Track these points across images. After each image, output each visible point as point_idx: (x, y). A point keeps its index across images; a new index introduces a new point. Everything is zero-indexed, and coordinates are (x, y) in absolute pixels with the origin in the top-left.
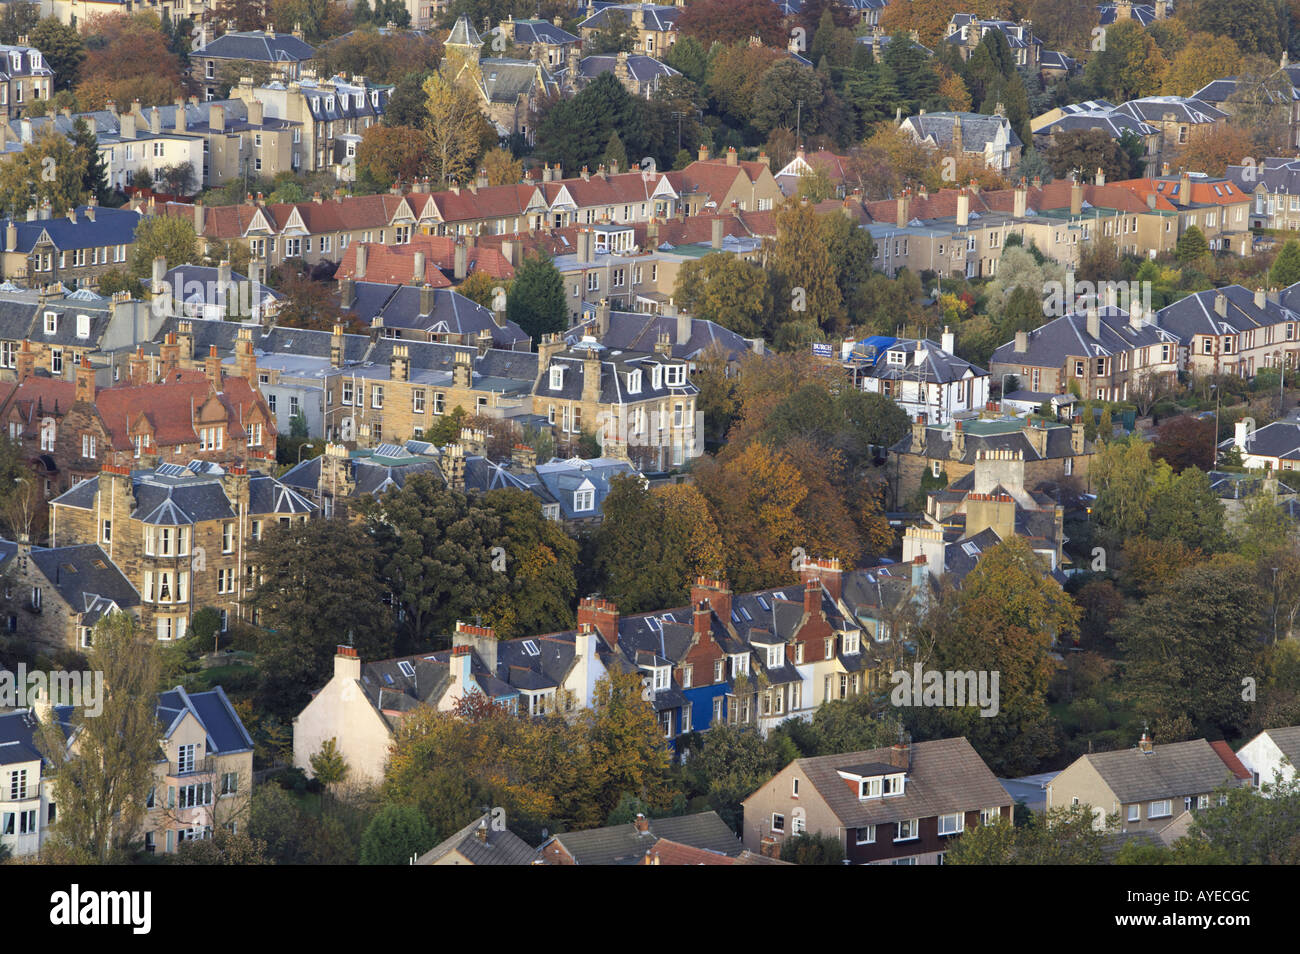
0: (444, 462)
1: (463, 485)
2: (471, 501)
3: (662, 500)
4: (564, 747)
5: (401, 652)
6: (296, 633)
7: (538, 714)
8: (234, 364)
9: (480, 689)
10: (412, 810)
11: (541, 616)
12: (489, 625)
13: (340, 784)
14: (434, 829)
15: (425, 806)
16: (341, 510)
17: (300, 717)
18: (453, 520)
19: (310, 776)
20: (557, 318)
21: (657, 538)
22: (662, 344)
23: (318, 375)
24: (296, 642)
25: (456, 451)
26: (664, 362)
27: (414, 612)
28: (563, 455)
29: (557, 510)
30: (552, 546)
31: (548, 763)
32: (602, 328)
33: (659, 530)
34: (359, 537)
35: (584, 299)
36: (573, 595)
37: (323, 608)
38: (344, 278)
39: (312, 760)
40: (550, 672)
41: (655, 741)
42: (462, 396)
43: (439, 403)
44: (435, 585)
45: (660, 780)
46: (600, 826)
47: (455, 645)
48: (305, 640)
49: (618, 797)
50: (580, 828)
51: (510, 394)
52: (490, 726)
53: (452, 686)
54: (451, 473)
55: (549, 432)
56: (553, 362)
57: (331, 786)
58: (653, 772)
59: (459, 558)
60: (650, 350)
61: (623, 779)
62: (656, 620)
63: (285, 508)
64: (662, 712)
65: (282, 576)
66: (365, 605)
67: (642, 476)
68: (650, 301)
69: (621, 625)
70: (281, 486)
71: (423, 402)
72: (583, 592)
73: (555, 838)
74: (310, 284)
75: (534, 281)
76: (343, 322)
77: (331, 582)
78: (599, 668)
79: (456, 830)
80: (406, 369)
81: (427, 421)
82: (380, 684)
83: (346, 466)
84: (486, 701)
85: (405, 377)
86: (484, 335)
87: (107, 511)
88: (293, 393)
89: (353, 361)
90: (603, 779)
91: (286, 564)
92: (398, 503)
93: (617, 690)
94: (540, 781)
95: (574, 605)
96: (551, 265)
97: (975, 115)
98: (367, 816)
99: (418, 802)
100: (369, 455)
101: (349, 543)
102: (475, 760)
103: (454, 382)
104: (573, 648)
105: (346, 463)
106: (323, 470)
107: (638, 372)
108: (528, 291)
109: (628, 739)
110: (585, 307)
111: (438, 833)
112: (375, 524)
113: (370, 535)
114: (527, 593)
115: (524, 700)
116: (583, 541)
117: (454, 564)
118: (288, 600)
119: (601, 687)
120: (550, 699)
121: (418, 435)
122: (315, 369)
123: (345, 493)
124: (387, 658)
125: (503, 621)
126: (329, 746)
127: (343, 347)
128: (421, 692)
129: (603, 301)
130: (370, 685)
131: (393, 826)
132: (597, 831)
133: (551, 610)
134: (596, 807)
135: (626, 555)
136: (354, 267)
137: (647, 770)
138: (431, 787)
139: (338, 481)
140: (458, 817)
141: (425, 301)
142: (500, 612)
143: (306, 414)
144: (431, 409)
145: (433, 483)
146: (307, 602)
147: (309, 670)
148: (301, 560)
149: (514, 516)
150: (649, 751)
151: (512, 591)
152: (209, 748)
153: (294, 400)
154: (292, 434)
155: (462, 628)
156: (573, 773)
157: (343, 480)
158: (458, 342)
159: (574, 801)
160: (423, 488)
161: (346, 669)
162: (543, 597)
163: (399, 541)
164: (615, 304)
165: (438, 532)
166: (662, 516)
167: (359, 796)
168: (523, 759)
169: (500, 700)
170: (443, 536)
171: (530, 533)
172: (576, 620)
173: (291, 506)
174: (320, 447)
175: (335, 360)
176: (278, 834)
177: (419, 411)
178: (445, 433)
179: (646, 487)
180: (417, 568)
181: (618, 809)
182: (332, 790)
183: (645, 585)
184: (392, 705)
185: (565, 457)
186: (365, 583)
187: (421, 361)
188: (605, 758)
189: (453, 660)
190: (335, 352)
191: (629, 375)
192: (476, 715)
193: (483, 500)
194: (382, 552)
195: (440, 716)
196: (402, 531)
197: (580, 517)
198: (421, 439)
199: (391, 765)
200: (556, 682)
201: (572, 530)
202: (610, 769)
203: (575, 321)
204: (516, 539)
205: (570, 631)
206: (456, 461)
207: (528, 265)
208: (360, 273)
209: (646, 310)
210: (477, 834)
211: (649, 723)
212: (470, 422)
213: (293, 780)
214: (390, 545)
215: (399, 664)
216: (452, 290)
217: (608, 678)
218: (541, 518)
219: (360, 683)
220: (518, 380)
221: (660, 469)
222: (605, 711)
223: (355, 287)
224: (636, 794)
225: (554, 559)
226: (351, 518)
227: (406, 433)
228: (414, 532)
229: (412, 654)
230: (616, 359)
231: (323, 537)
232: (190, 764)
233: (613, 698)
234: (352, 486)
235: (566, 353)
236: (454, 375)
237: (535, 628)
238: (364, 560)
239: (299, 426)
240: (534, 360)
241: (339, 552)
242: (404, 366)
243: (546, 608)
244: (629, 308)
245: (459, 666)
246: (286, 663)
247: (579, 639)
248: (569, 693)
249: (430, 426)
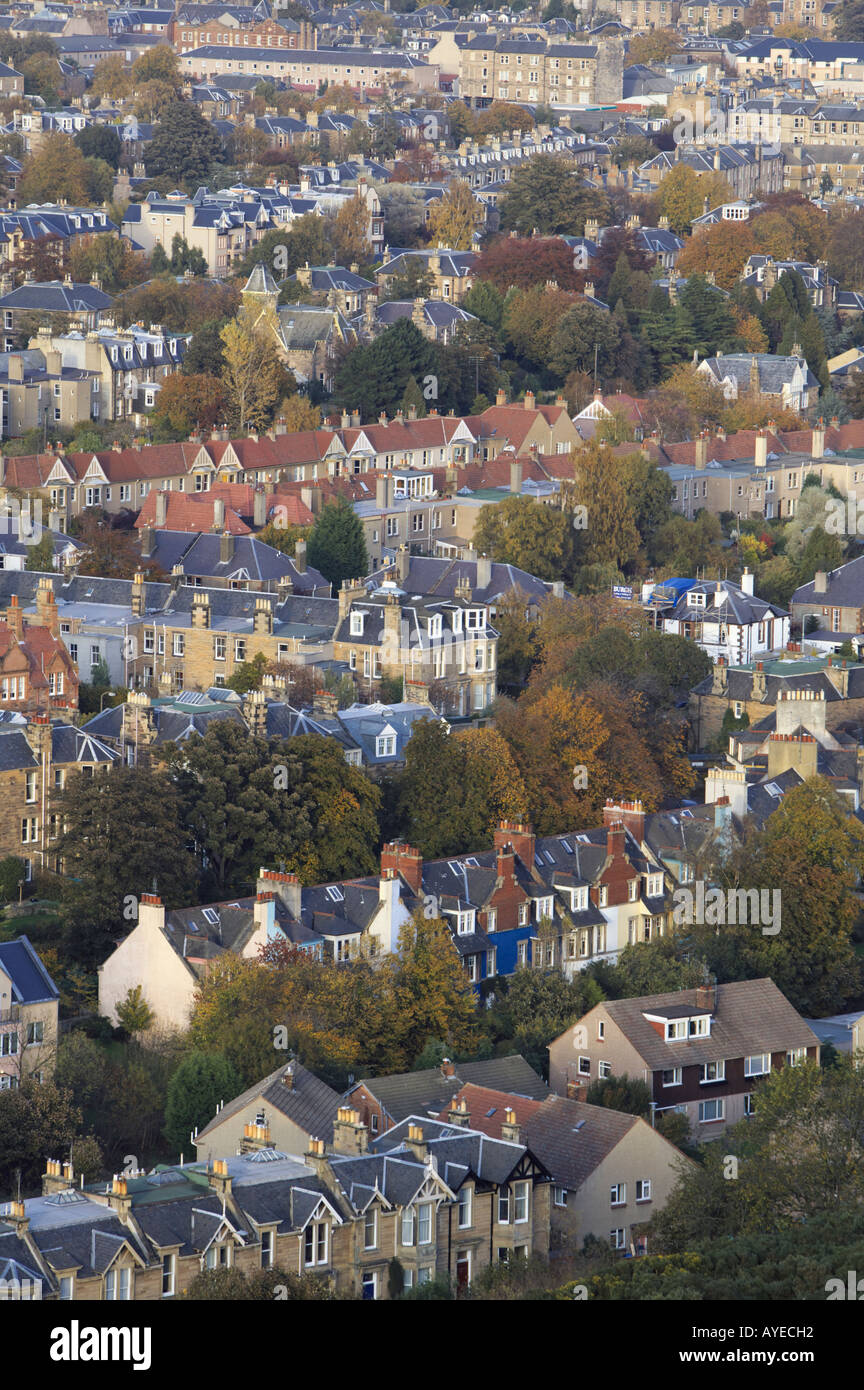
0: (246, 709)
1: (265, 731)
2: (273, 747)
3: (464, 745)
4: (368, 993)
5: (206, 898)
6: (101, 882)
7: (343, 960)
8: (35, 613)
9: (284, 935)
10: (218, 1056)
11: (344, 862)
12: (292, 871)
13: (145, 1032)
14: (240, 1076)
15: (231, 1054)
16: (143, 758)
17: (105, 965)
18: (255, 767)
19: (115, 1025)
20: (357, 565)
21: (460, 783)
22: (462, 589)
23: (119, 623)
24: (100, 891)
25: (258, 698)
26: (464, 606)
27: (218, 859)
28: (364, 700)
29: (360, 756)
30: (354, 791)
31: (353, 1009)
32: (401, 575)
33: (461, 775)
34: (163, 785)
35: (383, 544)
36: (376, 840)
37: (127, 857)
38: (144, 527)
39: (118, 1009)
40: (354, 919)
41: (460, 985)
42: (263, 643)
43: (240, 650)
44: (239, 832)
45: (465, 1025)
46: (407, 1071)
47: (259, 891)
48: (110, 888)
49: (424, 1042)
50: (386, 1074)
51: (311, 640)
52: (294, 973)
53: (257, 933)
54: (252, 720)
55: (350, 678)
56: (354, 607)
57: (137, 1035)
58: (459, 1017)
59: (261, 805)
60: (450, 595)
61: (428, 1024)
62: (459, 864)
63: (87, 757)
64: (466, 956)
65: (85, 824)
66: (168, 853)
67: (443, 720)
68: (450, 546)
69: (425, 870)
70: (84, 734)
71: (224, 649)
72: (388, 833)
73: (361, 1083)
74: (110, 533)
75: (333, 526)
76: (143, 570)
77: (134, 830)
78: (402, 913)
79: (262, 1076)
80: (207, 617)
81: (227, 673)
82: (185, 932)
83: (148, 714)
84: (290, 947)
85: (206, 625)
86: (285, 582)
88: (95, 642)
89: (154, 610)
90: (409, 1025)
91: (89, 813)
92: (200, 750)
93: (421, 935)
94: (345, 1028)
95: (377, 850)
96: (350, 511)
97: (772, 356)
98: (173, 1065)
99: (224, 1049)
100: (171, 703)
101: (152, 791)
102: (280, 1007)
103: (255, 629)
104: (377, 894)
105: (148, 711)
106: (125, 719)
107: (439, 617)
108: (327, 537)
109: (433, 984)
110: (384, 553)
111: (244, 1081)
112: (177, 771)
113: (173, 782)
114: (330, 839)
115: (328, 946)
116: (385, 786)
117: (257, 810)
118: (91, 849)
119: (405, 932)
120: (354, 945)
121: (220, 683)
122: (118, 615)
123: (147, 741)
124: (192, 905)
125: (306, 867)
126: (135, 994)
127: (144, 595)
128: (225, 939)
129: (402, 547)
130: (175, 933)
131: (199, 1073)
132: (404, 1076)
133: (355, 855)
134: (402, 1052)
135: (429, 800)
136: (154, 515)
137: (452, 1015)
138: (236, 1035)
139: (140, 729)
140: (264, 1064)
141: (225, 549)
142: (303, 858)
143: (108, 663)
144: (232, 654)
145: (235, 730)
146: (111, 850)
147: (113, 918)
148: (104, 809)
149: (316, 762)
150: (454, 996)
151: (314, 837)
152: (14, 998)
153: (96, 649)
154: (94, 683)
155: (266, 875)
156: (378, 1019)
157: (145, 728)
158: (258, 589)
159: (380, 1046)
160: (226, 735)
161: (150, 917)
162: (347, 842)
163: (202, 788)
164: (414, 550)
165: (241, 779)
166: (465, 760)
167: (165, 1044)
168: (328, 1005)
169: (305, 946)
170: (246, 783)
171: (332, 779)
172: (379, 866)
173: (94, 755)
174: (122, 695)
175: (136, 608)
176: (84, 1083)
177: (220, 658)
178: (246, 680)
179: (448, 732)
180: (220, 815)
181: (424, 1054)
182: (138, 1038)
183: (449, 830)
184: (197, 952)
185: (367, 702)
186: (168, 830)
187: (221, 609)
188: (410, 1003)
189: (257, 907)
190: (136, 600)
191: (429, 620)
192: (280, 961)
193: (285, 746)
194: (185, 800)
195: (245, 963)
196: (205, 778)
197: (382, 763)
198: (223, 686)
199: (196, 1012)
200: (360, 928)
201: (374, 775)
202: (415, 1014)
203: (375, 566)
204: (319, 785)
205: (373, 875)
206: (258, 707)
207: (328, 511)
208: (160, 522)
209: (446, 555)
210: (283, 1081)
211: (453, 967)
212: (271, 668)
213: (98, 1029)
214: (193, 792)
215: (203, 911)
216: (252, 537)
217: (412, 923)
218: (344, 764)
219: (165, 931)
220: (321, 626)
221: (462, 713)
222: (410, 955)
223: (156, 536)
224: (442, 1039)
225: (357, 805)
226: (153, 766)
227: (208, 681)
228: (217, 779)
229: (216, 901)
230: (416, 604)
231: (126, 785)
233: (417, 941)
234: (155, 734)
235: (366, 599)
236: (255, 622)
237: (339, 874)
238: (168, 808)
239: (100, 675)
240: (335, 606)
241: (142, 799)
242: (205, 613)
243: (349, 853)
244: (429, 553)
245: (263, 912)
246: (91, 912)
247: (382, 884)
248: (373, 938)
249: (232, 673)
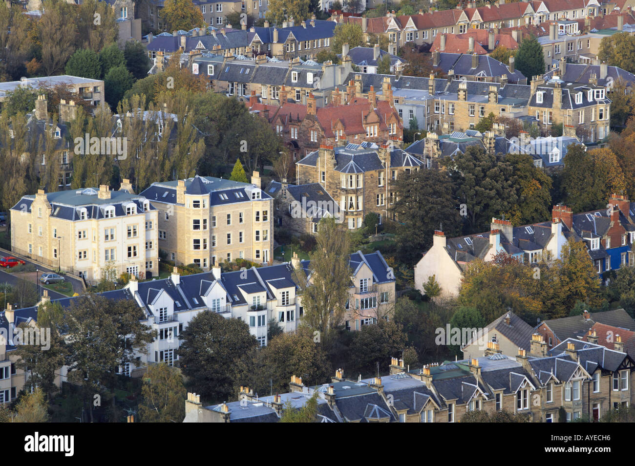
0: (485, 140)
1: (494, 151)
2: (498, 159)
3: (594, 156)
4: (547, 278)
5: (466, 233)
6: (414, 225)
7: (534, 262)
8: (382, 94)
9: (504, 250)
10: (473, 309)
11: (534, 215)
12: (508, 219)
13: (438, 297)
14: (484, 318)
15: (479, 307)
16: (435, 165)
17: (418, 265)
18: (489, 168)
19: (423, 293)
20: (540, 68)
21: (591, 175)
22: (593, 79)
23: (423, 99)
24: (414, 229)
25: (491, 135)
26: (594, 88)
27: (472, 214)
28: (543, 135)
29: (541, 163)
30: (539, 180)
31: (539, 286)
32: (562, 74)
33: (592, 171)
34: (444, 177)
35: (553, 58)
36: (550, 204)
37: (427, 212)
38: (434, 51)
39: (424, 286)
40: (539, 242)
41: (592, 274)
42: (493, 108)
43: (482, 111)
44: (482, 200)
45: (595, 294)
46: (566, 317)
47: (492, 229)
48: (419, 227)
49: (574, 302)
50: (556, 318)
51: (517, 106)
52: (509, 268)
53: (491, 249)
54: (488, 145)
55: (536, 124)
56: (538, 89)
57: (434, 299)
58: (592, 290)
59: (493, 187)
60: (587, 83)
61: (577, 294)
62: (591, 215)
63: (408, 164)
64: (595, 261)
65: (407, 197)
66: (447, 210)
67: (583, 144)
68: (586, 58)
69: (574, 218)
70: (406, 153)
71: (474, 111)
72: (555, 201)
73: (543, 322)
74: (418, 54)
75: (528, 49)
76: (434, 73)
77: (431, 200)
78: (563, 239)
79: (495, 319)
80: (465, 95)
81: (476, 122)
82: (456, 249)
83: (437, 143)
84: (508, 256)
85: (465, 99)
86: (504, 77)
87: (323, 167)
88: (411, 108)
89: (439, 92)
90: (567, 294)
91: (409, 191)
92: (463, 160)
93: (572, 250)
94: (535, 295)
95: (550, 209)
96: (536, 41)
98: (451, 313)
99: (476, 306)
100: (448, 137)
101: (439, 181)
102: (503, 285)
103: (489, 101)
104: (550, 230)
105: (437, 141)
106: (426, 145)
107: (581, 93)
108: (525, 54)
109: (579, 274)
110: (553, 62)
111: (486, 321)
112: (451, 171)
113: (449, 176)
114: (527, 203)
115: (526, 255)
116: (554, 177)
117: (491, 190)
118: (410, 209)
119: (565, 249)
120: (539, 255)
121: (472, 127)
122: (422, 96)
123: (436, 156)
124: (459, 236)
125: (515, 217)
126: (432, 279)
127: (434, 85)
128: (476, 252)
129: (562, 59)
130: (451, 249)
131: (464, 317)
132: (565, 319)
133: (539, 211)
134: (564, 307)
135: (576, 184)
136: (439, 46)
137: (588, 289)
138: (482, 298)
139: (433, 150)
140: (496, 313)
141: (474, 62)
142: (514, 213)
143: (417, 118)
144: (478, 113)
145: (480, 151)
146: (420, 209)
147: (421, 242)
148: (416, 189)
149: (520, 166)
150: (589, 280)
151: (519, 203)
152: (374, 281)
153: (411, 111)
154: (411, 128)
155: (495, 221)
156: (552, 291)
157: (436, 151)
158: (491, 81)
159: (552, 304)
160: (475, 153)
161: (439, 241)
162: (535, 205)
163: (464, 179)
164: (568, 60)
165: (482, 174)
166: (594, 164)
167: (447, 303)
168: (527, 284)
169: (515, 256)
170: (485, 176)
171: (528, 174)
172: (551, 216)
173: (411, 163)
174: (424, 134)
175: (431, 91)
176: (408, 322)
177: (472, 115)
178: (485, 126)
179: (585, 150)
180: (472, 192)
181: (575, 308)
182: (434, 300)
183: (586, 199)
184: (462, 259)
185: (545, 136)
186: (447, 199)
187: (473, 91)
188: (568, 283)
189: (491, 237)
190: (431, 88)
191: (576, 95)
192: (503, 263)
193: (504, 158)
194: (455, 185)
195: (485, 264)
196: (465, 174)
197: (552, 166)
198: (473, 129)
199: (462, 288)
200: (542, 246)
201: (549, 172)
202: (570, 289)
203: (549, 69)
204: (521, 177)
205: (548, 221)
206: (490, 139)
207: (525, 42)
208: (442, 49)
209: (585, 62)
210: (505, 321)
211: (589, 266)
212: (497, 120)
213: (415, 295)
214: (459, 181)
215: (465, 239)
216: (488, 55)
217: (568, 244)
218: (533, 166)
219: (446, 248)
220: (521, 99)
221: (592, 141)
222: (567, 260)
223: (440, 56)
224: (583, 301)
225: (540, 186)
226: (440, 168)
227: (466, 126)
228: (471, 174)
229: (471, 234)
230: (569, 87)
231: (427, 178)
232: (365, 288)
233: (570, 254)
234: (440, 153)
235: (544, 85)
236: (489, 97)
237: (531, 220)
238: (447, 189)
239: (414, 124)
240: (529, 89)
241: (434, 185)
242: (464, 93)
243: (536, 210)
244: (576, 62)
245: (494, 239)
246: (410, 239)
247: (553, 225)
248: (549, 252)
249: (478, 123)
